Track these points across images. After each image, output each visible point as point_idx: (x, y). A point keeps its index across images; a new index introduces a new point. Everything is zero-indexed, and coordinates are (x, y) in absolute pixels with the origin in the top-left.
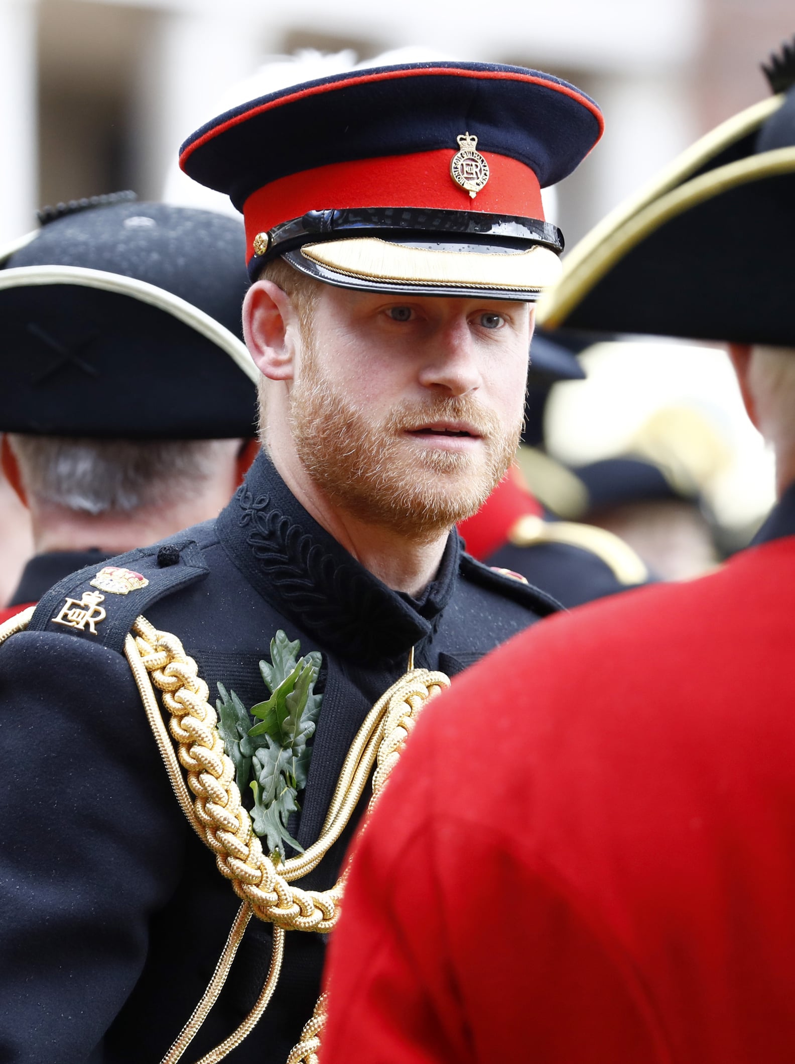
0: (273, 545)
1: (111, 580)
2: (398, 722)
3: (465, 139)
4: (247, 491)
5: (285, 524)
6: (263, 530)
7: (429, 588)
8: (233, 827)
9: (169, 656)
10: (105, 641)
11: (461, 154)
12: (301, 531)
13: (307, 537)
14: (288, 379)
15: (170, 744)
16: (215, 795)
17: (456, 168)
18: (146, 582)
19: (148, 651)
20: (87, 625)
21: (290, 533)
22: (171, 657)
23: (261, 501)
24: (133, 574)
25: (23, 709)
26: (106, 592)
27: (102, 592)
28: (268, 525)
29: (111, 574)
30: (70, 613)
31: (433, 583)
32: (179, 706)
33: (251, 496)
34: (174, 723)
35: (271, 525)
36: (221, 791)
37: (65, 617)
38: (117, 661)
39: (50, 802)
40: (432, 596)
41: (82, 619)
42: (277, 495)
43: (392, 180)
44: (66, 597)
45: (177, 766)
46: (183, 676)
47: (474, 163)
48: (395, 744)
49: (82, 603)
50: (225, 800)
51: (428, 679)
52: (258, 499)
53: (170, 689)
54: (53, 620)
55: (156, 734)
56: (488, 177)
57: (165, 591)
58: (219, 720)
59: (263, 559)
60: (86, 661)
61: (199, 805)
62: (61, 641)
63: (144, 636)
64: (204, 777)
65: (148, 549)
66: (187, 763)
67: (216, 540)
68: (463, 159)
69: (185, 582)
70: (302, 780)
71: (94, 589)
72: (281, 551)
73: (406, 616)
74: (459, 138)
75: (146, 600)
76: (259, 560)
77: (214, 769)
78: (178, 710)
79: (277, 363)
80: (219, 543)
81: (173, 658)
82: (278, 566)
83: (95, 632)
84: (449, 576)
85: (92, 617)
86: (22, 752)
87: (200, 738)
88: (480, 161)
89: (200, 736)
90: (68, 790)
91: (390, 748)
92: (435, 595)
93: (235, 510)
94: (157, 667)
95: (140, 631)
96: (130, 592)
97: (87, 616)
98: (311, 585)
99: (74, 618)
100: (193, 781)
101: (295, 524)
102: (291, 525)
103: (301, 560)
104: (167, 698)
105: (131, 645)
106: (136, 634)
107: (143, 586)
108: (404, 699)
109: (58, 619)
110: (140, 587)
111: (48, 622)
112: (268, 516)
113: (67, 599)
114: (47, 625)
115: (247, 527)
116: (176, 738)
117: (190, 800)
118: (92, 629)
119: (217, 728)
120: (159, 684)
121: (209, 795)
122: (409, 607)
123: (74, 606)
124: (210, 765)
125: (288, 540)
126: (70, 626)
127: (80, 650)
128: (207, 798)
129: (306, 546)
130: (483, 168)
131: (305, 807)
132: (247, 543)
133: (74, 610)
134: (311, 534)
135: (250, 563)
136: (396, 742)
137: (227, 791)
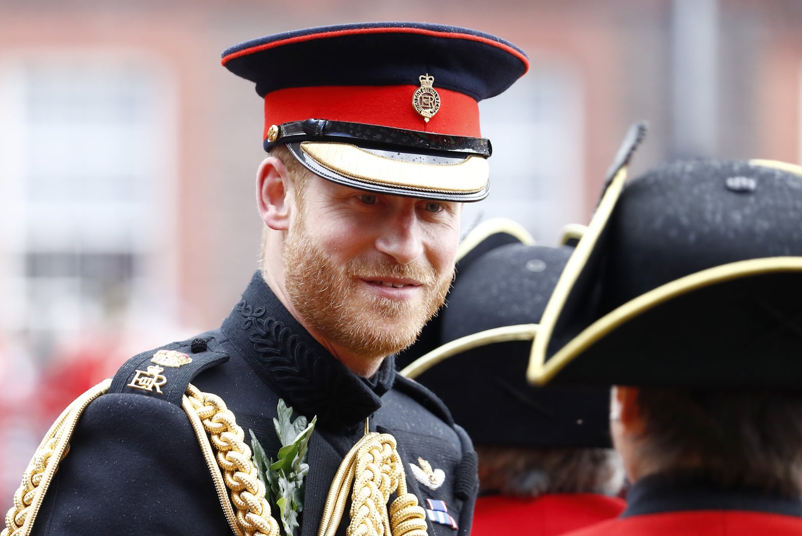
0: (269, 342)
1: (167, 358)
2: (366, 466)
3: (425, 79)
4: (246, 305)
5: (278, 327)
6: (262, 331)
7: (377, 375)
8: (267, 530)
9: (215, 408)
10: (168, 399)
11: (421, 90)
12: (290, 332)
13: (295, 336)
14: (284, 230)
15: (219, 471)
16: (253, 507)
17: (417, 100)
18: (190, 360)
19: (199, 406)
20: (154, 388)
21: (282, 333)
22: (217, 409)
23: (259, 311)
24: (181, 354)
25: (108, 449)
26: (164, 366)
27: (160, 366)
28: (266, 328)
29: (165, 354)
30: (140, 380)
31: (379, 372)
32: (225, 444)
33: (251, 308)
34: (220, 456)
35: (267, 328)
36: (257, 504)
37: (137, 383)
38: (179, 412)
39: (132, 515)
40: (381, 381)
41: (150, 384)
42: (271, 307)
43: (369, 104)
44: (135, 369)
45: (224, 487)
46: (227, 422)
47: (430, 97)
48: (366, 481)
49: (148, 373)
50: (260, 510)
51: (382, 438)
52: (257, 309)
53: (217, 432)
54: (128, 385)
55: (209, 463)
56: (439, 107)
57: (205, 365)
58: (253, 454)
59: (262, 352)
60: (157, 412)
61: (240, 515)
62: (137, 399)
63: (195, 396)
64: (245, 494)
65: (183, 342)
66: (232, 484)
67: (226, 338)
68: (422, 93)
69: (217, 361)
70: (300, 506)
71: (154, 364)
72: (275, 346)
73: (367, 393)
74: (420, 78)
75: (194, 370)
76: (259, 353)
77: (252, 488)
78: (224, 447)
79: (277, 218)
80: (228, 340)
81: (219, 410)
82: (273, 358)
83: (161, 392)
84: (390, 367)
85: (156, 382)
86: (110, 480)
87: (242, 466)
88: (434, 96)
89: (241, 465)
90: (145, 506)
91: (363, 484)
92: (383, 379)
93: (238, 318)
94: (207, 416)
95: (192, 392)
96: (181, 366)
97: (154, 382)
98: (297, 371)
99: (144, 383)
100: (236, 497)
101: (285, 327)
102: (283, 328)
103: (290, 353)
104: (215, 438)
105: (186, 402)
106: (189, 394)
107: (189, 362)
108: (368, 451)
109: (132, 384)
110: (187, 363)
111: (124, 387)
112: (265, 321)
113: (136, 371)
114: (123, 389)
115: (249, 330)
116: (223, 467)
117: (233, 512)
118: (158, 390)
119: (252, 460)
120: (209, 429)
121: (250, 507)
122: (368, 387)
123: (141, 375)
124: (249, 485)
125: (280, 338)
126: (142, 389)
127: (152, 405)
128: (247, 509)
129: (294, 342)
130: (436, 101)
131: (304, 525)
132: (250, 340)
133: (143, 378)
134: (298, 334)
135: (252, 355)
136: (367, 480)
137: (261, 504)
